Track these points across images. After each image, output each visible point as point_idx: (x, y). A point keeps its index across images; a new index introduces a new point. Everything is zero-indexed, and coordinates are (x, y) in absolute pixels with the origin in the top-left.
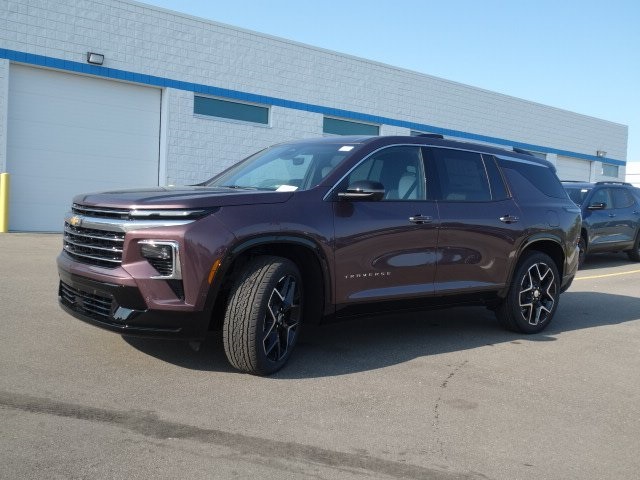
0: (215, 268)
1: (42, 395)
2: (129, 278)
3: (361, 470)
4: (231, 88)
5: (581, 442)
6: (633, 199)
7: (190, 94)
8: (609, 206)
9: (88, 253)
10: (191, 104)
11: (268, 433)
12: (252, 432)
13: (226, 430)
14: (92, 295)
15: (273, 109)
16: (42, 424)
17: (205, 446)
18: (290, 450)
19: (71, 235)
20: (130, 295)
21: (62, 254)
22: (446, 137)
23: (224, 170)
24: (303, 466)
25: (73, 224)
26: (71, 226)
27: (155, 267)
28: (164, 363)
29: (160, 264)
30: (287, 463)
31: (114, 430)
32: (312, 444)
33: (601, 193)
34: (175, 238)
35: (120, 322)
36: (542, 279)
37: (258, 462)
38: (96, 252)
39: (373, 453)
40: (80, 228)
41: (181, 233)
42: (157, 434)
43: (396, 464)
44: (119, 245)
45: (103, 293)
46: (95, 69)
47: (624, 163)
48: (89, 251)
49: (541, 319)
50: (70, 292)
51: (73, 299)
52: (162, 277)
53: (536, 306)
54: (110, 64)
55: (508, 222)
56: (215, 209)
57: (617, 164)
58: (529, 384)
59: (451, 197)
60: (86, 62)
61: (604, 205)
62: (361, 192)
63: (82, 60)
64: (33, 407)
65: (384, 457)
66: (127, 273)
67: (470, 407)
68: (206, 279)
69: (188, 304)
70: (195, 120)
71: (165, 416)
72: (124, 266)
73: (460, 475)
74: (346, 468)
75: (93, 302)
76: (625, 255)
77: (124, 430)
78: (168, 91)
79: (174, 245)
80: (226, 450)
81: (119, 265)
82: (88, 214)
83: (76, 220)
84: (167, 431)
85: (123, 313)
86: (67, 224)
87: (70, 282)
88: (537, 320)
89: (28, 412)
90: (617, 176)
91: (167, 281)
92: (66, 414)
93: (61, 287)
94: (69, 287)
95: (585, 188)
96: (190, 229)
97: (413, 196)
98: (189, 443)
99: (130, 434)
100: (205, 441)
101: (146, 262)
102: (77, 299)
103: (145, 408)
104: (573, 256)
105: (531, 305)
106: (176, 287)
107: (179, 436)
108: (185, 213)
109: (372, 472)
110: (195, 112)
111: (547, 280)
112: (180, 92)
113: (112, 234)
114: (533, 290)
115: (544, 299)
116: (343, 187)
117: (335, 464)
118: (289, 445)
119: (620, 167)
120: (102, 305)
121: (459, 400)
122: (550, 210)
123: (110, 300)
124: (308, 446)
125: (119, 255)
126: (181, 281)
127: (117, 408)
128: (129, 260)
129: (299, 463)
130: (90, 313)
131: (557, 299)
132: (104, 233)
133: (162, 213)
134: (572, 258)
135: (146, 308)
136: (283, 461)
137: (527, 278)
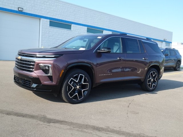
0: (62, 72)
1: (11, 110)
2: (36, 75)
3: (108, 133)
4: (60, 19)
5: (170, 124)
6: (176, 53)
7: (48, 20)
8: (169, 55)
9: (23, 67)
10: (49, 23)
11: (80, 121)
12: (75, 121)
13: (67, 121)
14: (24, 80)
15: (73, 25)
16: (12, 119)
17: (62, 126)
18: (87, 127)
19: (18, 62)
20: (36, 80)
21: (15, 67)
22: (128, 35)
23: (62, 43)
24: (92, 131)
25: (19, 59)
26: (18, 59)
27: (44, 72)
28: (46, 100)
29: (46, 71)
30: (87, 131)
31: (34, 121)
32: (93, 125)
33: (167, 51)
34: (50, 64)
35: (33, 88)
36: (154, 76)
37: (78, 130)
38: (26, 67)
39: (111, 127)
40: (21, 60)
41: (52, 62)
42: (47, 122)
43: (118, 131)
44: (33, 65)
45: (28, 79)
46: (20, 12)
47: (171, 43)
48: (24, 67)
49: (153, 87)
50: (18, 79)
51: (18, 81)
52: (46, 75)
53: (152, 84)
54: (24, 11)
55: (145, 60)
56: (62, 55)
57: (169, 43)
58: (152, 106)
59: (128, 52)
60: (18, 10)
61: (168, 54)
62: (104, 50)
63: (16, 9)
64: (9, 114)
65: (114, 129)
66: (35, 74)
67: (137, 113)
68: (59, 76)
69: (54, 83)
70: (50, 28)
71: (49, 116)
72: (35, 71)
73: (137, 134)
74: (104, 132)
75: (25, 82)
76: (173, 69)
77: (37, 121)
78: (42, 19)
79: (50, 65)
80: (68, 127)
81: (33, 71)
82: (23, 56)
83: (20, 57)
84: (50, 121)
85: (34, 85)
86: (16, 58)
87: (17, 76)
88: (152, 88)
89: (7, 115)
90: (169, 46)
91: (48, 76)
92: (19, 116)
93: (15, 77)
94: (17, 77)
95: (162, 49)
96: (55, 61)
97: (118, 52)
98: (57, 125)
99: (39, 122)
100: (62, 124)
101: (41, 71)
102: (20, 81)
103: (42, 114)
104: (162, 69)
105: (151, 83)
106: (50, 78)
107: (54, 122)
108: (53, 56)
109: (112, 133)
110: (50, 26)
111: (155, 76)
112: (46, 20)
113: (31, 62)
114: (151, 79)
115: (154, 81)
116: (99, 49)
117: (101, 131)
118: (87, 125)
119: (170, 44)
120: (28, 83)
121: (133, 111)
122: (157, 56)
123: (30, 82)
124: (92, 126)
125: (33, 68)
126: (52, 76)
127: (34, 114)
128: (36, 70)
129: (90, 131)
130: (24, 85)
131: (158, 82)
132: (28, 61)
133: (46, 56)
134: (162, 70)
135: (41, 84)
136: (85, 130)
137: (150, 76)
